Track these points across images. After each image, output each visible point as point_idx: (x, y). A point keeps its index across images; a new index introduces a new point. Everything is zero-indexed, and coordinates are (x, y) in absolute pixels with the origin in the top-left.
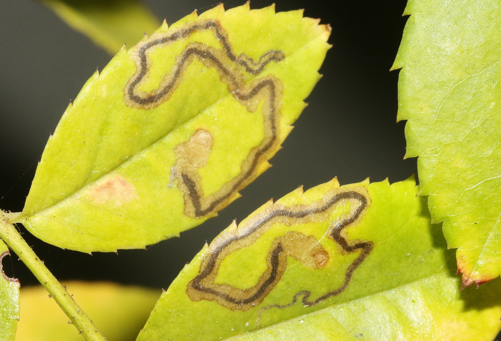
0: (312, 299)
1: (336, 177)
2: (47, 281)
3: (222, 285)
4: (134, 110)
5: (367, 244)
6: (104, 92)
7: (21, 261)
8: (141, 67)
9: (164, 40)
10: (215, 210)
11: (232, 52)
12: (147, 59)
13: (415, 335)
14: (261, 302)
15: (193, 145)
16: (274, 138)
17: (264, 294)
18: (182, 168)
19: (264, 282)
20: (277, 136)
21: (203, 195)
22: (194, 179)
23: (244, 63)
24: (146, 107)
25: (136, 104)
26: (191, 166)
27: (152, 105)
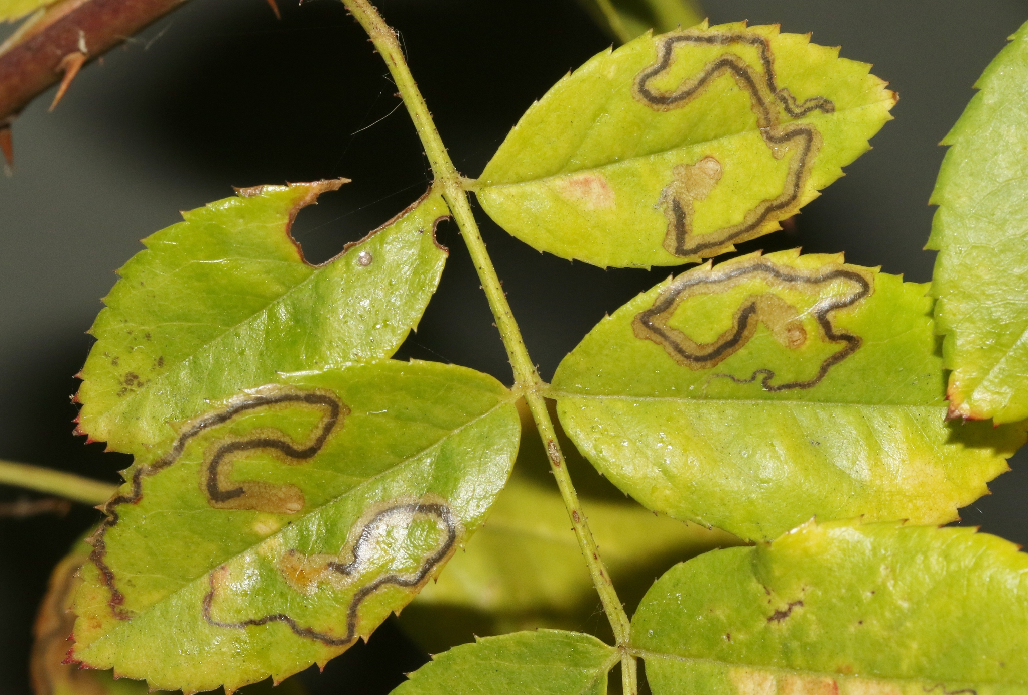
0: (774, 383)
1: (844, 252)
2: (482, 267)
3: (675, 330)
4: (640, 105)
5: (855, 338)
6: (611, 73)
7: (461, 236)
8: (662, 59)
9: (699, 39)
10: (699, 254)
11: (774, 82)
12: (672, 53)
13: (879, 463)
14: (714, 366)
15: (697, 171)
16: (794, 197)
17: (720, 357)
18: (677, 192)
19: (724, 342)
20: (798, 198)
21: (691, 231)
22: (686, 210)
23: (784, 100)
24: (655, 107)
25: (644, 99)
26: (687, 194)
27: (662, 107)
